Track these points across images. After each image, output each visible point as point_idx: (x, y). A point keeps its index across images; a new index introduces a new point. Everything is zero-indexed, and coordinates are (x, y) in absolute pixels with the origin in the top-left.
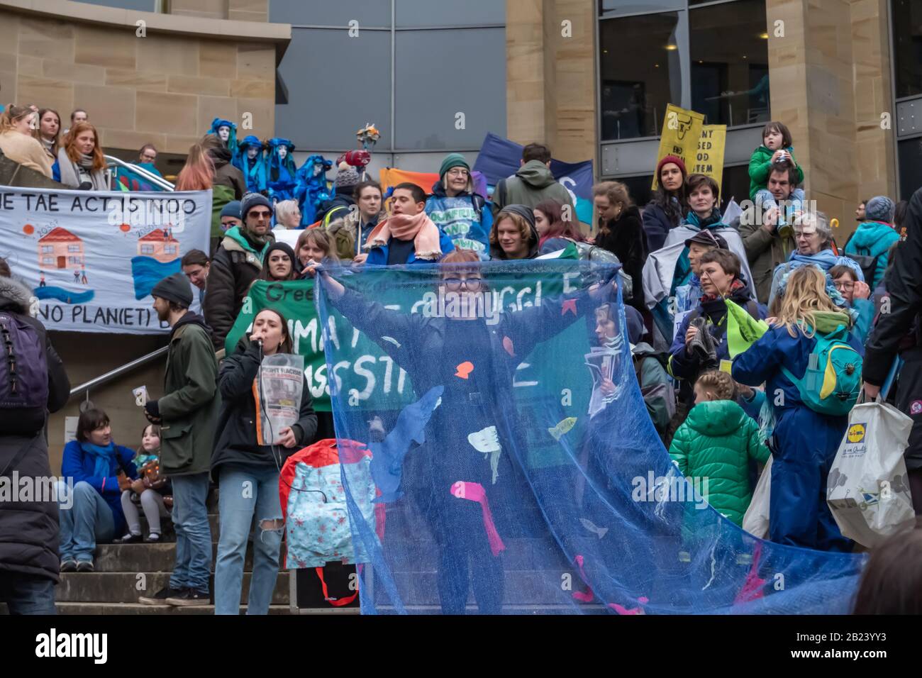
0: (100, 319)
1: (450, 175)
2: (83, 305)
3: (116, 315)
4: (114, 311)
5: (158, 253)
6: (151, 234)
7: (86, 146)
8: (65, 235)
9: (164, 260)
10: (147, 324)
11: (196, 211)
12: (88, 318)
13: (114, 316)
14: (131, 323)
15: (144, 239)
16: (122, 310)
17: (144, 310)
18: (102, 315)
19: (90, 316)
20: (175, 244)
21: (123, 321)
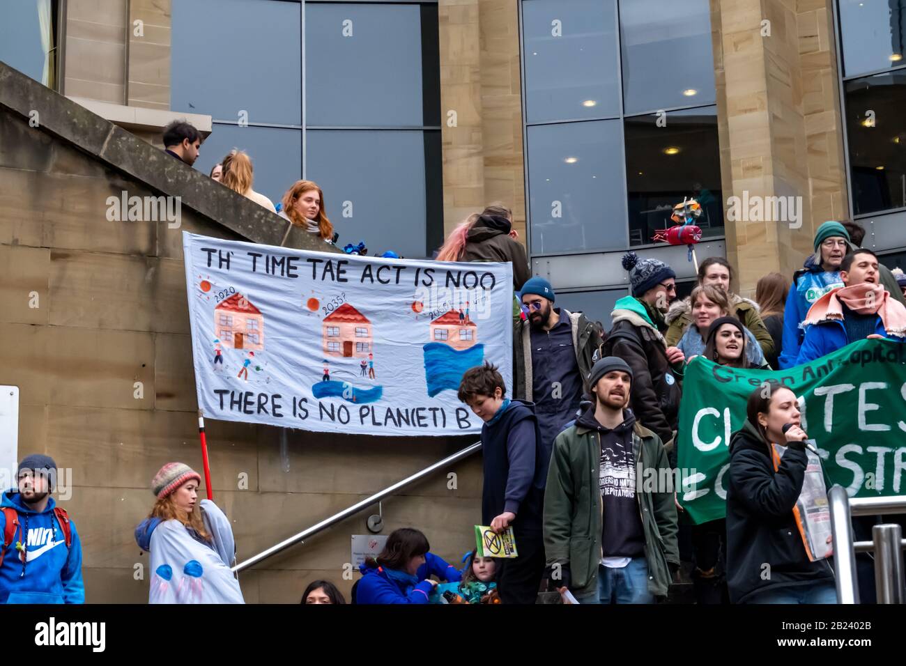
0: (390, 421)
1: (824, 247)
2: (370, 405)
3: (407, 416)
4: (405, 411)
5: (454, 339)
6: (445, 316)
7: (310, 209)
8: (352, 314)
9: (459, 347)
10: (444, 426)
11: (495, 287)
12: (377, 420)
13: (405, 417)
14: (426, 425)
15: (437, 322)
16: (414, 410)
17: (438, 409)
18: (392, 416)
19: (380, 418)
20: (472, 328)
21: (416, 422)
